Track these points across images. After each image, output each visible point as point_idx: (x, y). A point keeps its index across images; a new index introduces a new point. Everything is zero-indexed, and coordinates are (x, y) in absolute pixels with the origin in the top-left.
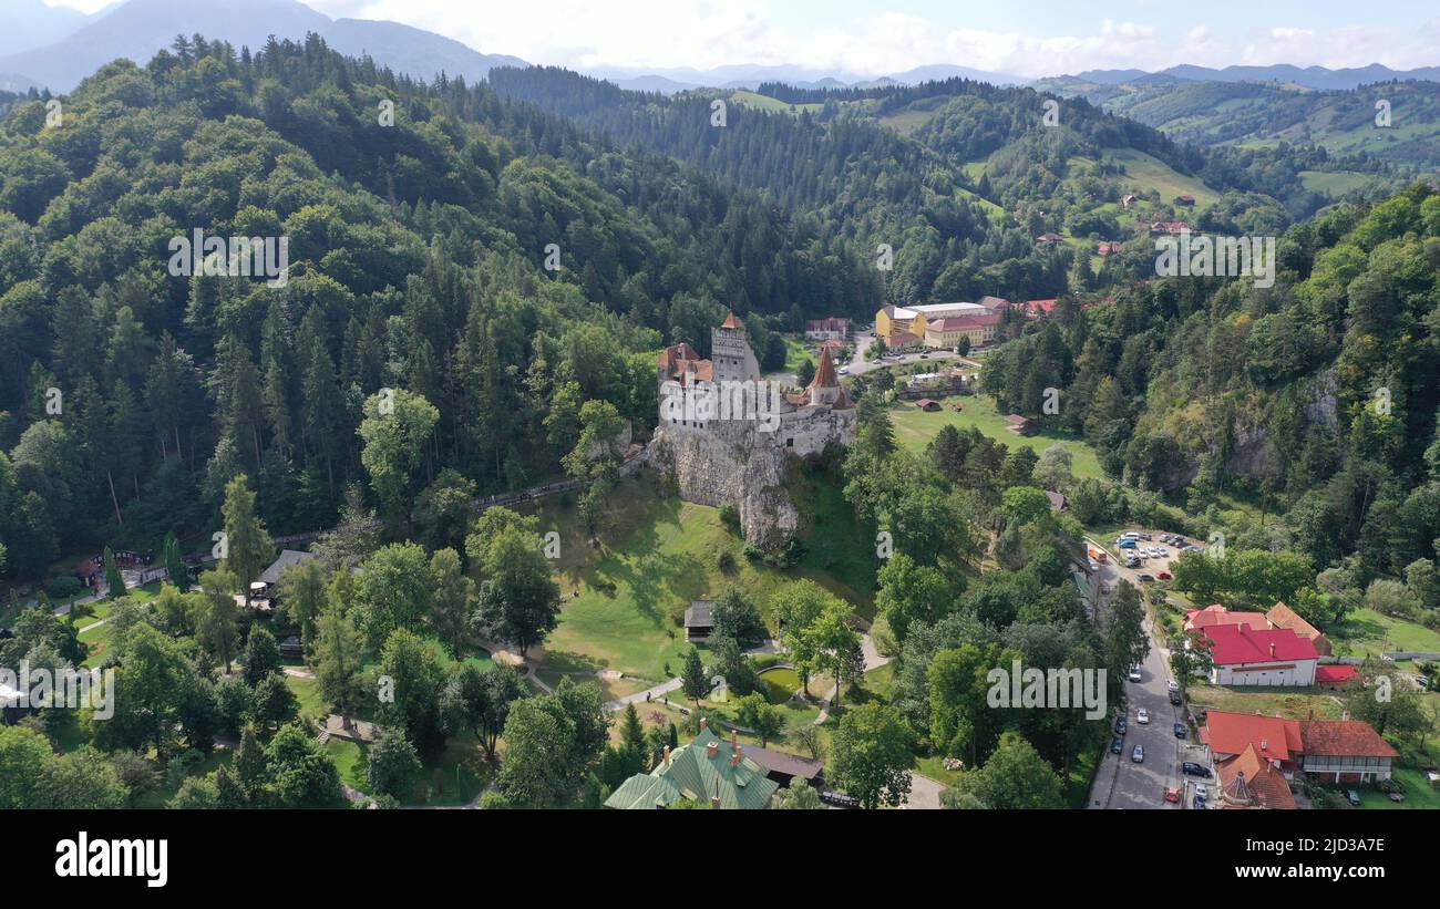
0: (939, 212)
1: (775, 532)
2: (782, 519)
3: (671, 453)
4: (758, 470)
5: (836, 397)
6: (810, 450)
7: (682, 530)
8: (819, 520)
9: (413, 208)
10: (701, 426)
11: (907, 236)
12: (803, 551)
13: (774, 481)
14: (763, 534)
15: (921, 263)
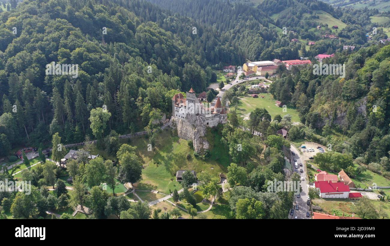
0: (264, 33)
1: (202, 149)
2: (204, 146)
3: (176, 124)
4: (199, 131)
5: (221, 111)
6: (213, 125)
8: (215, 146)
9: (109, 45)
10: (184, 118)
11: (254, 40)
12: (210, 155)
13: (203, 135)
14: (199, 150)
15: (257, 49)
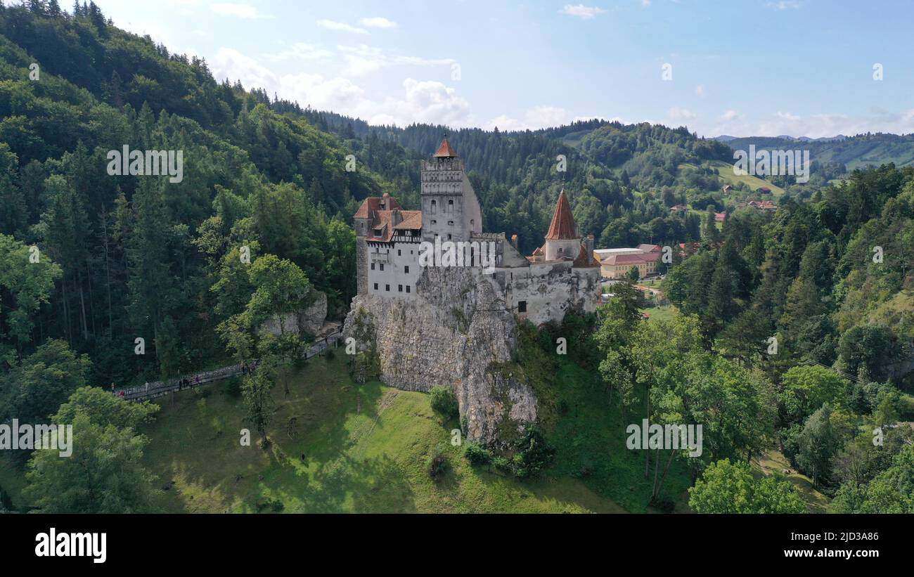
0: (598, 188)
1: (506, 426)
2: (515, 407)
3: (371, 327)
4: (483, 340)
5: (576, 253)
6: (546, 319)
7: (379, 422)
8: (564, 409)
10: (408, 289)
11: (577, 202)
12: (547, 451)
13: (503, 356)
14: (491, 428)
15: (591, 220)
